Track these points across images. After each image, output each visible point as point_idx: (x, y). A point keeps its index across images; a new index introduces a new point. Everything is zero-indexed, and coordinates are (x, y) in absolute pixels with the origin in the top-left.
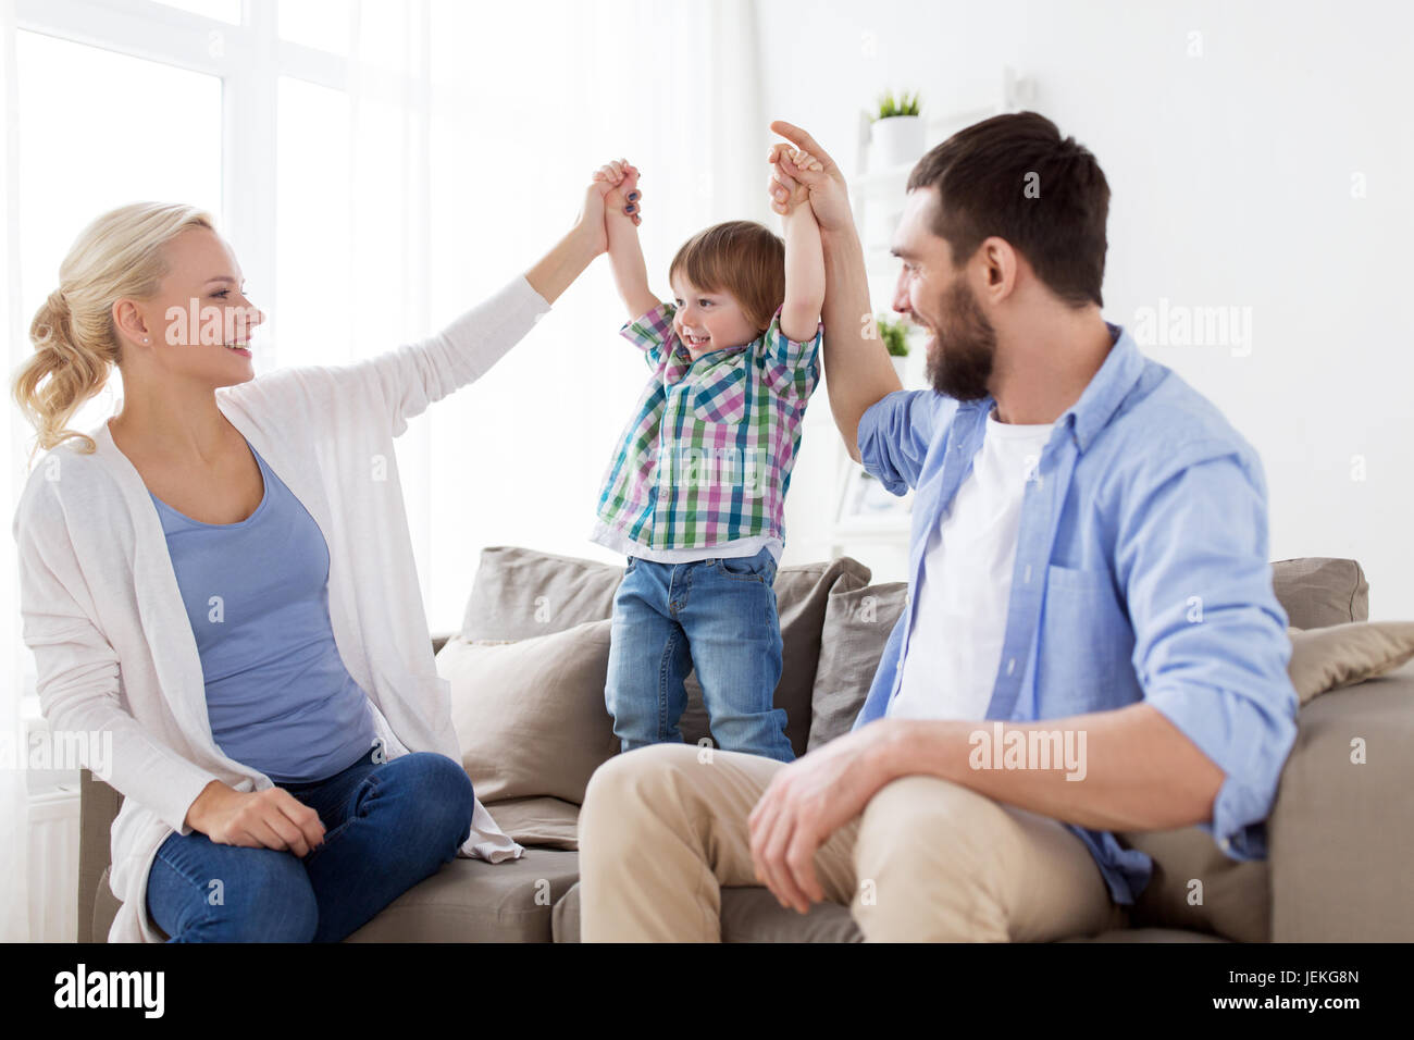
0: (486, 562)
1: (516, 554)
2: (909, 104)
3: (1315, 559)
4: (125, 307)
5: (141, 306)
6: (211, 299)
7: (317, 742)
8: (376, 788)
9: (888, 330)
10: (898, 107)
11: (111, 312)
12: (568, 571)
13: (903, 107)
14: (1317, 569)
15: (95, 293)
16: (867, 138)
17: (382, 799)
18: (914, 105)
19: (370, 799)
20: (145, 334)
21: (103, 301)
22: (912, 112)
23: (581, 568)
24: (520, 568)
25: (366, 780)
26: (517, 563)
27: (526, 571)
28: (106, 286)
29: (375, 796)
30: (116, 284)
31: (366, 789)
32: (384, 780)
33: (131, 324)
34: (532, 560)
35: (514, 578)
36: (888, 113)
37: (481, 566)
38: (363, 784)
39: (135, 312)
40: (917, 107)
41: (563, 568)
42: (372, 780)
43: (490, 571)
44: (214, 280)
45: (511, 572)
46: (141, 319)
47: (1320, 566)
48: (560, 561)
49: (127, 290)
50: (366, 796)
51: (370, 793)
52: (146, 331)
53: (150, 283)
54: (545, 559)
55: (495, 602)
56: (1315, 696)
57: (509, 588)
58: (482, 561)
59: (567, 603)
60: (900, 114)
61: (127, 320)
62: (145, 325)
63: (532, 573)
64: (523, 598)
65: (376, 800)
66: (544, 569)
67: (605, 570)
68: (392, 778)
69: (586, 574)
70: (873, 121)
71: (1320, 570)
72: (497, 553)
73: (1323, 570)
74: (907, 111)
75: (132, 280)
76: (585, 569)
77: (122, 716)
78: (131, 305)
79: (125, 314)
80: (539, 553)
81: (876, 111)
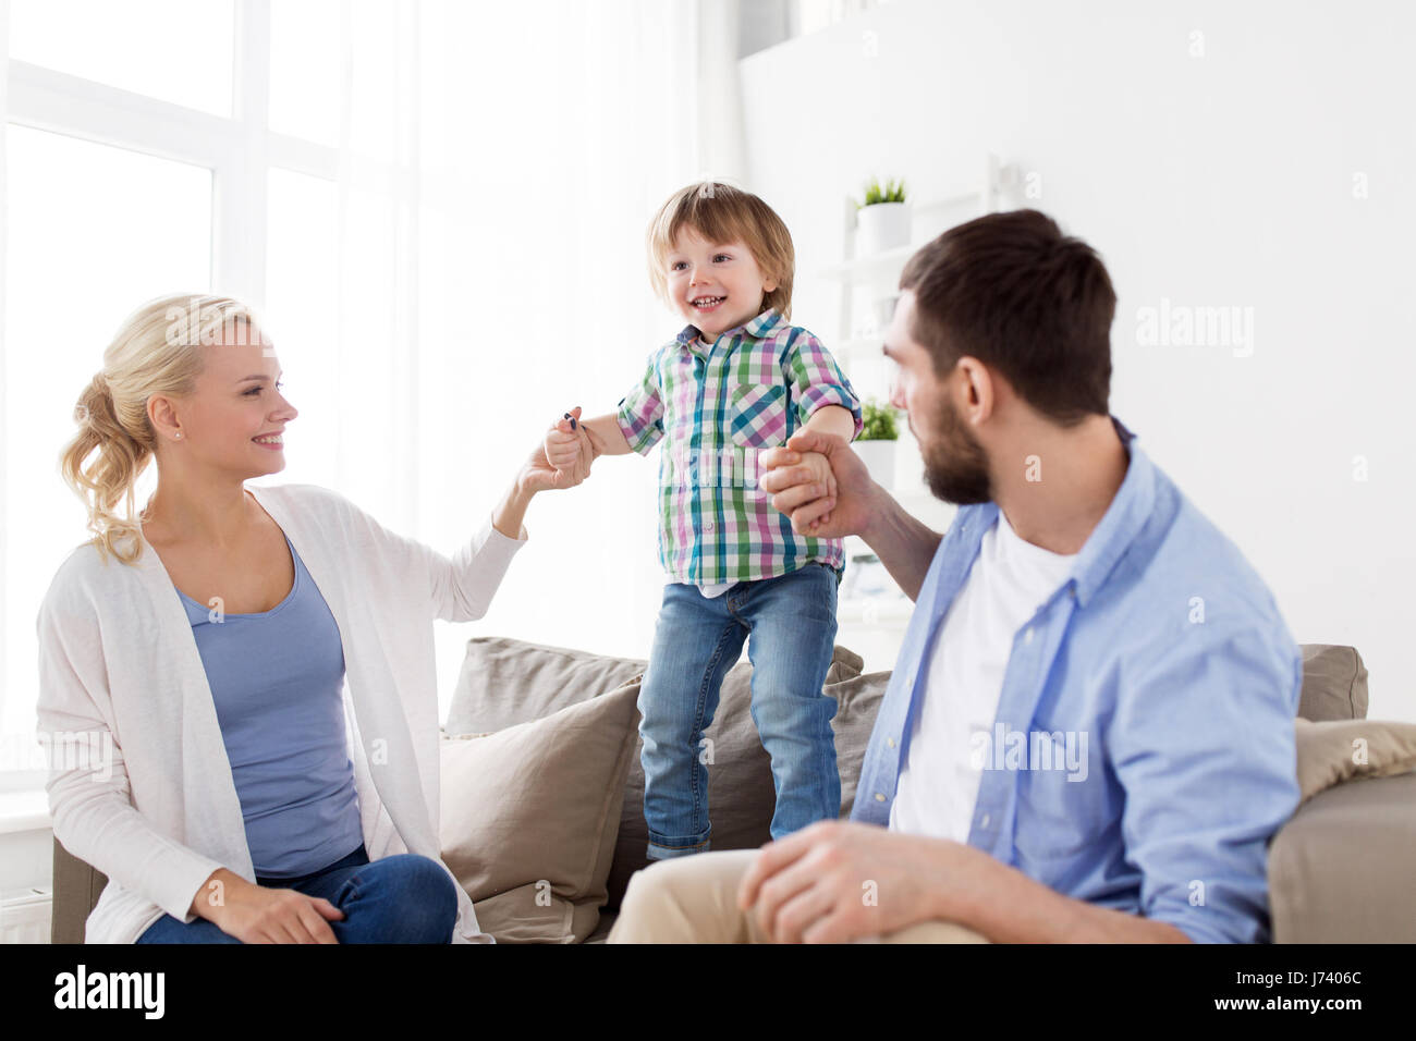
0: (473, 654)
1: (503, 644)
2: (895, 190)
3: (1315, 645)
4: (158, 404)
5: (176, 402)
6: (244, 398)
7: (298, 836)
8: (357, 889)
9: (878, 414)
10: (883, 194)
11: (145, 405)
12: (556, 663)
13: (889, 194)
14: (1314, 656)
15: (133, 385)
16: (854, 224)
17: (362, 902)
18: (900, 192)
19: (351, 901)
20: (177, 429)
21: (138, 394)
22: (898, 198)
23: (568, 659)
24: (507, 659)
25: (348, 881)
26: (503, 654)
27: (513, 662)
28: (143, 379)
29: (356, 898)
30: (151, 380)
31: (348, 890)
32: (366, 881)
33: (164, 419)
34: (519, 651)
35: (501, 670)
36: (874, 200)
37: (466, 658)
38: (345, 885)
39: (169, 407)
40: (902, 195)
41: (551, 659)
42: (354, 881)
43: (476, 663)
44: (247, 379)
45: (498, 664)
46: (174, 414)
47: (1318, 654)
48: (548, 652)
49: (161, 386)
50: (346, 900)
51: (352, 895)
52: (178, 426)
53: (184, 381)
54: (532, 650)
55: (481, 694)
56: (1320, 792)
57: (494, 680)
58: (468, 653)
59: (555, 695)
60: (885, 201)
61: (160, 415)
62: (178, 420)
63: (519, 663)
64: (511, 689)
65: (357, 902)
66: (531, 660)
67: (595, 660)
68: (374, 880)
69: (574, 665)
70: (860, 208)
71: (1316, 658)
72: (485, 644)
73: (1320, 658)
74: (892, 198)
75: (169, 376)
76: (573, 660)
77: (129, 810)
78: (165, 401)
79: (159, 408)
80: (525, 644)
81: (862, 198)
